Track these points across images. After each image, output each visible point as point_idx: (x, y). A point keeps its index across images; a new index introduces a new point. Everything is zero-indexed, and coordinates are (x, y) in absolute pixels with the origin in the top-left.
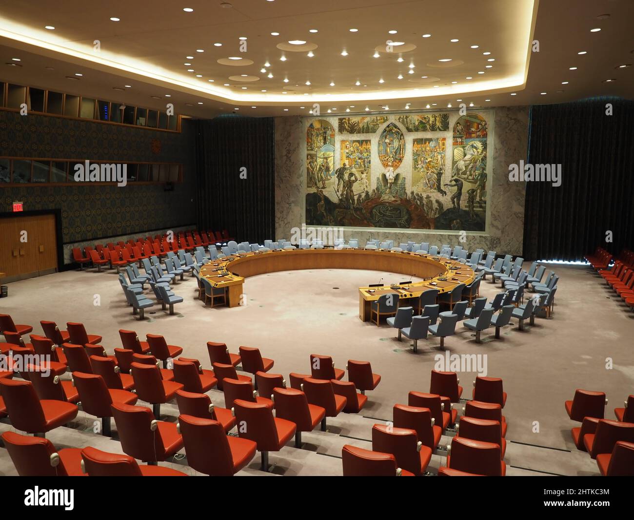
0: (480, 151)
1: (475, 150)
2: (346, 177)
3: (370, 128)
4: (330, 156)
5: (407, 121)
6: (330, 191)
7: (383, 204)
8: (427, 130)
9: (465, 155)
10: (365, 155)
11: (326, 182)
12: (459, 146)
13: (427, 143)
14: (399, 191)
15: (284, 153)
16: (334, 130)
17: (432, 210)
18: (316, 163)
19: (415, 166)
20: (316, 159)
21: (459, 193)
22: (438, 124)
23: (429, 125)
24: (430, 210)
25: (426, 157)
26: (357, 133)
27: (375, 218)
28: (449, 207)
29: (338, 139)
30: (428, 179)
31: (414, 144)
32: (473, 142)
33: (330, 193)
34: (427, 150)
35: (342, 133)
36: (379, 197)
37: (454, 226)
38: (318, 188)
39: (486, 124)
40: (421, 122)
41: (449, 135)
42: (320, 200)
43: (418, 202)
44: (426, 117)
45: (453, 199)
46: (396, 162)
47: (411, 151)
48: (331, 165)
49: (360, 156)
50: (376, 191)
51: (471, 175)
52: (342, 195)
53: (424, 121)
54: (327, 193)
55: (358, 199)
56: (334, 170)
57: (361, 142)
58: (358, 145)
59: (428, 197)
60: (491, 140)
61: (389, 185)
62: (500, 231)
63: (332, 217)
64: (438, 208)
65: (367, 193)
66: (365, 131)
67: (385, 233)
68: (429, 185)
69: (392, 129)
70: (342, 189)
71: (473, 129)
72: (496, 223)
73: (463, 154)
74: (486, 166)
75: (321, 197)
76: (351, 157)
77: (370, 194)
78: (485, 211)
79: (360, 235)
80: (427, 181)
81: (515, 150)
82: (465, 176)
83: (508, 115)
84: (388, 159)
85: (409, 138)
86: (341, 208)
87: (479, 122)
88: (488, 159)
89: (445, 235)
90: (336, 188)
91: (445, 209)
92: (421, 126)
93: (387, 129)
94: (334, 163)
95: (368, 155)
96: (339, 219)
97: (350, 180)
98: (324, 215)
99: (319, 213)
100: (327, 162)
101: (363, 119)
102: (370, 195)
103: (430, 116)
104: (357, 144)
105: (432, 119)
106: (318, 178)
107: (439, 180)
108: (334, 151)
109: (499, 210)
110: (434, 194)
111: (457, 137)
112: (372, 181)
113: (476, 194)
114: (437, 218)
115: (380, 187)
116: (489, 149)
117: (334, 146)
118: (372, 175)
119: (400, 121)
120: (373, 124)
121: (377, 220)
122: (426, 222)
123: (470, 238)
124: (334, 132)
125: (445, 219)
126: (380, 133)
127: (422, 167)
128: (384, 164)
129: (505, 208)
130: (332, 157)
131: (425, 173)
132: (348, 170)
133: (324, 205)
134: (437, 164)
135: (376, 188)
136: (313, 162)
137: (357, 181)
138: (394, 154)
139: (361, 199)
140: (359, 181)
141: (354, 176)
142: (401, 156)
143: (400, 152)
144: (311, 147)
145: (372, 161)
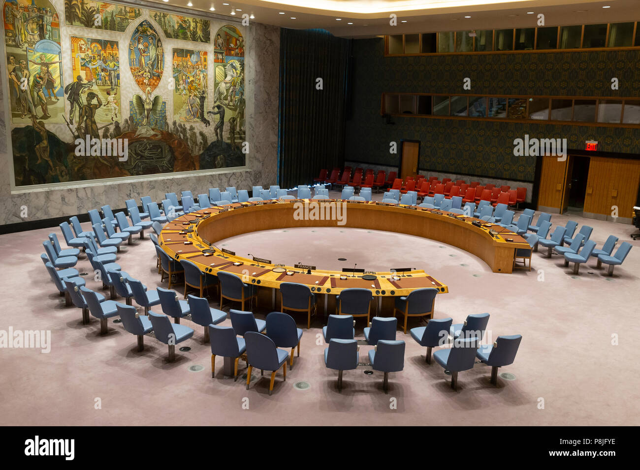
0: (239, 72)
1: (234, 70)
2: (83, 99)
3: (116, 23)
4: (53, 61)
5: (164, 22)
6: (57, 123)
7: (140, 140)
8: (187, 38)
9: (226, 76)
10: (111, 65)
11: (49, 107)
12: (220, 64)
13: (189, 56)
14: (158, 120)
16: (57, 15)
17: (196, 145)
18: (26, 72)
19: (176, 87)
20: (27, 64)
21: (221, 122)
22: (199, 33)
23: (190, 31)
24: (194, 146)
25: (188, 75)
26: (96, 28)
27: (131, 160)
28: (213, 141)
29: (65, 32)
31: (174, 55)
32: (233, 61)
33: (57, 126)
34: (189, 66)
35: (72, 24)
36: (135, 132)
37: (218, 163)
38: (34, 117)
39: (243, 41)
40: (181, 26)
41: (210, 48)
42: (40, 139)
43: (182, 136)
44: (186, 19)
45: (216, 130)
46: (153, 79)
47: (171, 65)
48: (56, 76)
49: (104, 65)
50: (129, 122)
51: (231, 100)
53: (184, 25)
54: (51, 126)
55: (105, 135)
56: (62, 87)
57: (104, 44)
58: (100, 48)
59: (192, 128)
60: (251, 60)
61: (146, 113)
62: (261, 164)
63: (63, 168)
64: (202, 141)
65: (117, 125)
66: (109, 26)
67: (151, 181)
68: (192, 113)
69: (147, 30)
70: (78, 119)
71: (232, 45)
72: (258, 155)
73: (224, 75)
74: (244, 90)
75: (42, 133)
76: (90, 66)
77: (122, 125)
79: (117, 190)
80: (190, 107)
81: (271, 74)
82: (227, 102)
83: (265, 34)
84: (143, 74)
85: (169, 46)
87: (237, 36)
88: (246, 82)
89: (216, 175)
90: (68, 116)
91: (209, 143)
92: (181, 31)
93: (140, 29)
94: (61, 75)
95: (115, 65)
96: (76, 169)
97: (89, 104)
98: (49, 165)
99: (39, 162)
100: (48, 72)
101: (106, 5)
102: (122, 128)
103: (191, 20)
104: (98, 45)
105: (193, 24)
106: (33, 98)
107: (202, 106)
108: (60, 53)
110: (198, 124)
111: (217, 53)
112: (123, 106)
113: (237, 123)
115: (134, 116)
116: (246, 71)
117: (59, 44)
118: (122, 97)
119: (156, 20)
120: (120, 18)
121: (133, 164)
122: (191, 161)
123: (237, 175)
124: (57, 20)
125: (210, 156)
126: (131, 34)
127: (185, 89)
128: (139, 82)
129: (265, 138)
130: (58, 64)
131: (188, 96)
132: (85, 87)
133: (47, 147)
134: (199, 85)
135: (130, 117)
136: (21, 70)
137: (102, 107)
138: (151, 67)
139: (109, 135)
140: (105, 105)
141: (96, 98)
142: (160, 71)
143: (158, 66)
144: (14, 41)
145: (122, 76)
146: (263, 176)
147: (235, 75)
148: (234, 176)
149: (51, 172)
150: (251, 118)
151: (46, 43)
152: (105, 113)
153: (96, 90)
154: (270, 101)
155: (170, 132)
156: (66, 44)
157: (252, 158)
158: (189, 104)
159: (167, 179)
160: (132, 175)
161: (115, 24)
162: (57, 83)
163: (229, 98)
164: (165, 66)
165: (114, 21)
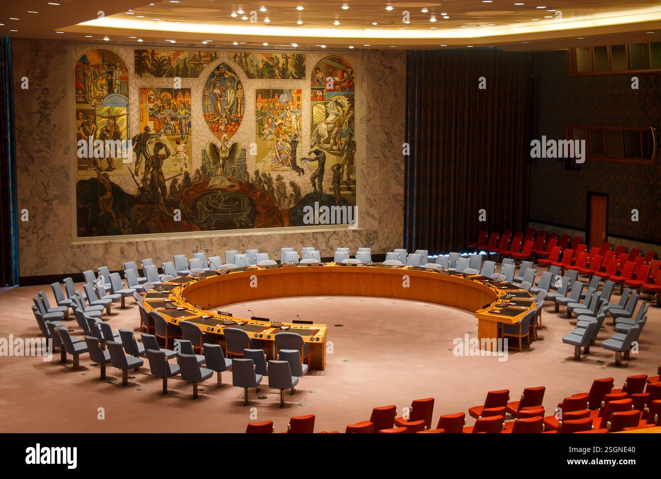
0: (346, 109)
1: (339, 108)
2: (150, 149)
3: (189, 69)
4: (120, 114)
5: (246, 62)
6: (122, 175)
7: (213, 191)
8: (275, 76)
9: (327, 115)
10: (182, 113)
12: (319, 102)
13: (276, 97)
14: (236, 170)
15: (36, 107)
16: (126, 69)
17: (285, 197)
18: (93, 126)
19: (260, 132)
20: (95, 119)
21: (321, 169)
22: (291, 69)
23: (279, 69)
24: (282, 198)
26: (167, 77)
27: (201, 214)
28: (309, 192)
29: (134, 85)
30: (278, 151)
31: (257, 97)
32: (337, 97)
33: (122, 178)
34: (276, 107)
35: (141, 76)
36: (207, 182)
38: (100, 169)
39: (352, 72)
40: (267, 65)
41: (305, 86)
42: (104, 192)
43: (266, 186)
44: (274, 56)
45: (313, 179)
46: (231, 125)
47: (253, 108)
48: (122, 128)
49: (174, 114)
50: (201, 172)
51: (335, 144)
52: (144, 180)
53: (271, 63)
54: (116, 178)
55: (173, 186)
57: (175, 92)
58: (170, 97)
59: (279, 178)
60: (360, 95)
61: (221, 161)
62: (377, 222)
63: (126, 220)
64: (293, 193)
65: (187, 176)
66: (180, 73)
67: (222, 238)
68: (280, 160)
69: (225, 73)
70: (143, 170)
72: (372, 211)
73: (325, 114)
75: (106, 185)
76: (159, 116)
77: (192, 174)
78: (354, 195)
79: (181, 245)
80: (278, 154)
81: (392, 110)
82: (328, 146)
83: (382, 61)
84: (218, 120)
85: (251, 87)
86: (142, 203)
87: (344, 68)
88: (357, 121)
89: (309, 233)
90: (133, 168)
91: (303, 195)
92: (267, 70)
93: (217, 72)
94: (128, 127)
95: (186, 113)
96: (140, 221)
97: (157, 155)
98: (112, 217)
99: (102, 213)
100: (115, 124)
101: (177, 53)
102: (192, 179)
103: (279, 56)
104: (168, 94)
105: (282, 61)
107: (294, 152)
108: (128, 105)
109: (375, 193)
110: (287, 173)
111: (316, 89)
112: (194, 156)
113: (343, 171)
114: (292, 208)
115: (207, 165)
116: (356, 108)
117: (127, 96)
118: (194, 146)
119: (235, 61)
120: (194, 64)
121: (203, 218)
122: (277, 216)
123: (340, 234)
124: (126, 73)
126: (206, 79)
127: (270, 133)
128: (213, 129)
129: (382, 189)
130: (125, 117)
131: (275, 142)
132: (153, 138)
133: (110, 199)
134: (290, 127)
135: (201, 168)
136: (89, 125)
137: (170, 157)
138: (228, 113)
139: (177, 186)
140: (173, 155)
141: (164, 148)
142: (239, 115)
143: (237, 110)
144: (84, 97)
145: (193, 123)
146: (380, 237)
147: (341, 113)
148: (335, 236)
149: (113, 224)
150: (363, 164)
151: (115, 97)
152: (173, 164)
153: (164, 140)
155: (250, 182)
156: (134, 97)
157: (365, 214)
158: (277, 151)
159: (243, 236)
160: (202, 229)
161: (188, 71)
163: (332, 141)
164: (247, 109)
165: (187, 68)
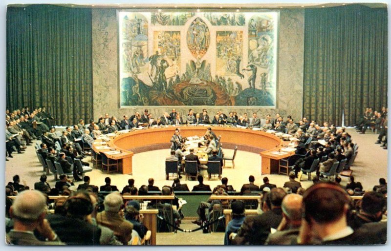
0: (269, 42)
1: (265, 41)
2: (159, 63)
3: (180, 21)
4: (144, 44)
5: (211, 17)
7: (192, 85)
8: (227, 24)
9: (258, 46)
10: (176, 44)
11: (141, 68)
12: (253, 38)
13: (228, 35)
14: (205, 75)
15: (102, 41)
17: (233, 90)
18: (130, 51)
19: (218, 55)
20: (131, 47)
21: (254, 76)
22: (237, 20)
23: (230, 20)
24: (231, 90)
25: (228, 46)
26: (168, 25)
27: (185, 97)
28: (247, 88)
29: (151, 29)
31: (217, 35)
32: (264, 35)
33: (144, 77)
34: (228, 41)
35: (154, 25)
36: (189, 80)
37: (251, 102)
38: (133, 73)
41: (245, 29)
42: (135, 84)
45: (249, 81)
46: (202, 50)
47: (215, 41)
48: (145, 52)
49: (171, 45)
50: (185, 75)
53: (225, 17)
54: (141, 77)
55: (170, 82)
56: (148, 58)
57: (172, 33)
58: (169, 36)
59: (229, 80)
61: (197, 70)
62: (286, 105)
63: (146, 98)
64: (238, 88)
66: (175, 23)
68: (230, 70)
69: (199, 22)
71: (264, 25)
73: (256, 45)
75: (136, 80)
76: (164, 46)
80: (229, 66)
81: (295, 42)
82: (259, 63)
83: (290, 15)
84: (195, 48)
85: (213, 31)
86: (155, 90)
90: (150, 72)
91: (243, 89)
92: (223, 20)
93: (195, 23)
94: (147, 51)
96: (153, 99)
97: (162, 66)
98: (138, 96)
99: (134, 95)
100: (141, 50)
102: (181, 78)
104: (168, 34)
105: (231, 16)
106: (133, 63)
107: (238, 66)
108: (147, 40)
110: (234, 77)
111: (251, 31)
112: (182, 67)
113: (267, 77)
114: (237, 96)
115: (189, 72)
117: (147, 35)
118: (182, 62)
119: (205, 16)
120: (182, 18)
121: (186, 99)
122: (228, 99)
124: (147, 24)
125: (243, 97)
126: (189, 26)
127: (224, 55)
128: (192, 52)
129: (290, 87)
130: (146, 46)
131: (227, 60)
132: (160, 57)
133: (138, 87)
135: (186, 73)
136: (128, 50)
137: (169, 67)
138: (201, 44)
139: (172, 82)
140: (171, 66)
141: (166, 63)
142: (207, 45)
143: (205, 43)
144: (126, 36)
145: (182, 50)
147: (266, 44)
148: (259, 112)
149: (139, 100)
151: (141, 36)
152: (170, 71)
153: (166, 58)
154: (295, 61)
155: (213, 81)
156: (151, 35)
160: (186, 105)
162: (145, 56)
163: (261, 60)
164: (211, 42)
165: (178, 20)
